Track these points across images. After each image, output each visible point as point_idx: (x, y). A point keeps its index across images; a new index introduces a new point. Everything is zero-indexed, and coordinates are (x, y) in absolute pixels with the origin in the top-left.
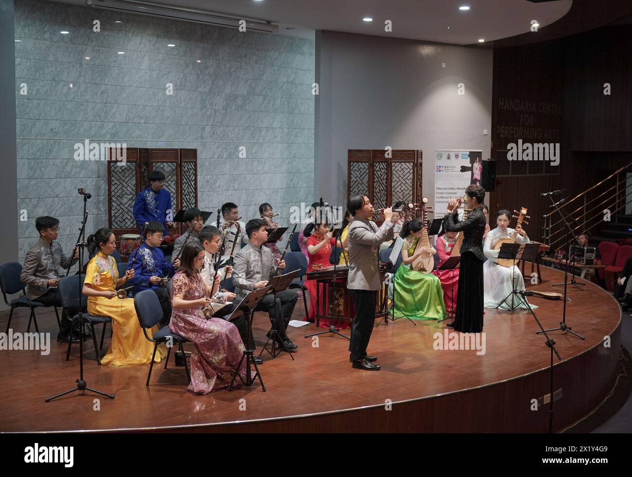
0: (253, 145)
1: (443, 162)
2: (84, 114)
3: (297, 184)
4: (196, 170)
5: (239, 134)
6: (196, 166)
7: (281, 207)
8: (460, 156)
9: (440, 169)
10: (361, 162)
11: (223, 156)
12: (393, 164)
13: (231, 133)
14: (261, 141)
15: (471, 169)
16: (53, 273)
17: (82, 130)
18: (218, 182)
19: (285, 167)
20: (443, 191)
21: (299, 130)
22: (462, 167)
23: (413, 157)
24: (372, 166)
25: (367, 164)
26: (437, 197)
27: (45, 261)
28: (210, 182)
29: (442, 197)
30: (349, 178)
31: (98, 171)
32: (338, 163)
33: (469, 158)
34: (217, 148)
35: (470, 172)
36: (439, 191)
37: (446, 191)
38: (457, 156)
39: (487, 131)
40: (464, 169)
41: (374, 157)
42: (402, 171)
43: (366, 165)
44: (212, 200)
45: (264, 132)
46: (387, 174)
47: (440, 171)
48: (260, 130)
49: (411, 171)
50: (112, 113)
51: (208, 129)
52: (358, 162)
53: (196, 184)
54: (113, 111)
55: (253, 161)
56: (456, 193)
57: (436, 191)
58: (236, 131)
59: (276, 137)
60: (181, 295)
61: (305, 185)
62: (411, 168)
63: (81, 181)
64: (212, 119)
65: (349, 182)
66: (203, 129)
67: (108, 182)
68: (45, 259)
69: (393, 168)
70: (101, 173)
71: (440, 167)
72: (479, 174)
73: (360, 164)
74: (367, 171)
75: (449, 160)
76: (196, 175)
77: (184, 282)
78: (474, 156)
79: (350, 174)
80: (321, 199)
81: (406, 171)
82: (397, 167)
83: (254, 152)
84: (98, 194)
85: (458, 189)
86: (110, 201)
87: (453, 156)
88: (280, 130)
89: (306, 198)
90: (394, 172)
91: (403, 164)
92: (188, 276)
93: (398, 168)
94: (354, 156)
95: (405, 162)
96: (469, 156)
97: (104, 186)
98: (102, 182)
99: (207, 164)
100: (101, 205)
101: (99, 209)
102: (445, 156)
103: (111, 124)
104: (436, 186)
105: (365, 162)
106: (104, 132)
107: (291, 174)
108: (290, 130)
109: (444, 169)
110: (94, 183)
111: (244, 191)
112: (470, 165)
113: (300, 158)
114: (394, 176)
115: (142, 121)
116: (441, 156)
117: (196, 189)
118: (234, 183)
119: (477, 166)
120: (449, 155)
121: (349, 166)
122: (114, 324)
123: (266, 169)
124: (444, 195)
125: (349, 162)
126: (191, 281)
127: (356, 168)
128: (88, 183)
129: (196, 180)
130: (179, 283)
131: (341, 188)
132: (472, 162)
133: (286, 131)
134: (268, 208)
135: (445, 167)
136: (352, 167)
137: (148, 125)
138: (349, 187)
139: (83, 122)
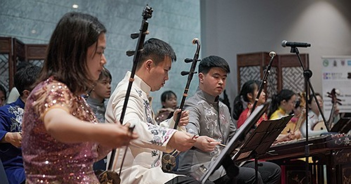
1: (330, 69)
5: (121, 42)
8: (346, 63)
9: (328, 76)
10: (252, 66)
12: (283, 69)
13: (114, 40)
22: (349, 74)
25: (259, 67)
38: (343, 63)
42: (293, 76)
43: (257, 69)
46: (277, 79)
47: (327, 78)
52: (248, 66)
56: (344, 100)
62: (302, 72)
69: (284, 73)
71: (327, 74)
73: (250, 68)
74: (259, 75)
75: (335, 67)
79: (239, 80)
81: (297, 76)
85: (346, 96)
87: (339, 63)
90: (284, 77)
91: (294, 68)
93: (289, 73)
94: (244, 61)
102: (331, 63)
105: (256, 66)
109: (331, 76)
114: (284, 82)
116: (327, 63)
120: (335, 62)
121: (239, 71)
125: (239, 67)
127: (246, 73)
135: (332, 74)
136: (241, 73)
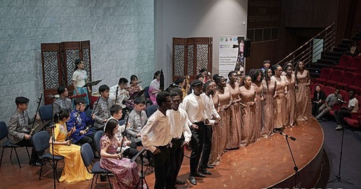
0: (119, 35)
1: (224, 43)
2: (26, 25)
3: (143, 54)
4: (89, 52)
5: (111, 29)
6: (89, 50)
7: (135, 68)
8: (233, 40)
9: (222, 46)
10: (180, 45)
11: (103, 42)
12: (197, 45)
14: (123, 32)
15: (238, 46)
16: (25, 128)
17: (26, 34)
18: (101, 57)
19: (136, 46)
20: (223, 59)
21: (143, 25)
22: (234, 45)
23: (208, 41)
24: (186, 47)
26: (221, 62)
27: (21, 122)
28: (96, 58)
29: (223, 62)
30: (174, 53)
31: (36, 56)
32: (167, 45)
33: (237, 41)
34: (100, 38)
35: (238, 48)
36: (222, 59)
37: (225, 58)
38: (231, 40)
39: (245, 23)
40: (235, 46)
41: (188, 42)
42: (202, 48)
43: (183, 47)
44: (98, 67)
45: (125, 27)
46: (194, 51)
47: (222, 48)
48: (123, 26)
49: (207, 49)
50: (42, 23)
51: (95, 28)
52: (178, 44)
53: (90, 60)
54: (43, 22)
55: (119, 44)
56: (230, 60)
57: (220, 58)
58: (110, 27)
59: (131, 29)
60: (106, 149)
61: (147, 55)
62: (207, 47)
63: (27, 63)
64: (97, 22)
65: (174, 56)
66: (92, 28)
67: (42, 62)
68: (21, 121)
69: (197, 47)
70: (38, 57)
72: (243, 49)
73: (179, 46)
74: (184, 50)
75: (227, 42)
76: (90, 55)
77: (107, 141)
78: (240, 39)
79: (174, 51)
80: (162, 70)
81: (205, 49)
82: (199, 46)
83: (119, 39)
84: (36, 69)
85: (232, 57)
86: (44, 73)
87: (229, 40)
88: (133, 26)
89: (148, 62)
90: (198, 49)
92: (110, 138)
94: (176, 41)
95: (204, 44)
96: (238, 39)
97: (40, 65)
98: (38, 62)
99: (95, 47)
100: (38, 75)
101: (37, 78)
102: (225, 40)
103: (42, 29)
104: (220, 56)
105: (183, 45)
106: (38, 34)
107: (140, 49)
108: (139, 25)
110: (34, 63)
111: (115, 61)
112: (238, 44)
113: (144, 40)
114: (198, 52)
115: (59, 26)
116: (222, 40)
117: (90, 63)
118: (110, 57)
119: (242, 44)
120: (226, 39)
121: (174, 47)
122: (66, 160)
123: (126, 48)
124: (224, 61)
125: (173, 45)
126: (111, 141)
127: (177, 48)
128: (31, 63)
129: (90, 58)
130: (105, 142)
131: (169, 58)
132: (239, 43)
133: (136, 25)
134: (136, 79)
135: (225, 46)
137: (62, 28)
138: (173, 59)
139: (26, 29)
